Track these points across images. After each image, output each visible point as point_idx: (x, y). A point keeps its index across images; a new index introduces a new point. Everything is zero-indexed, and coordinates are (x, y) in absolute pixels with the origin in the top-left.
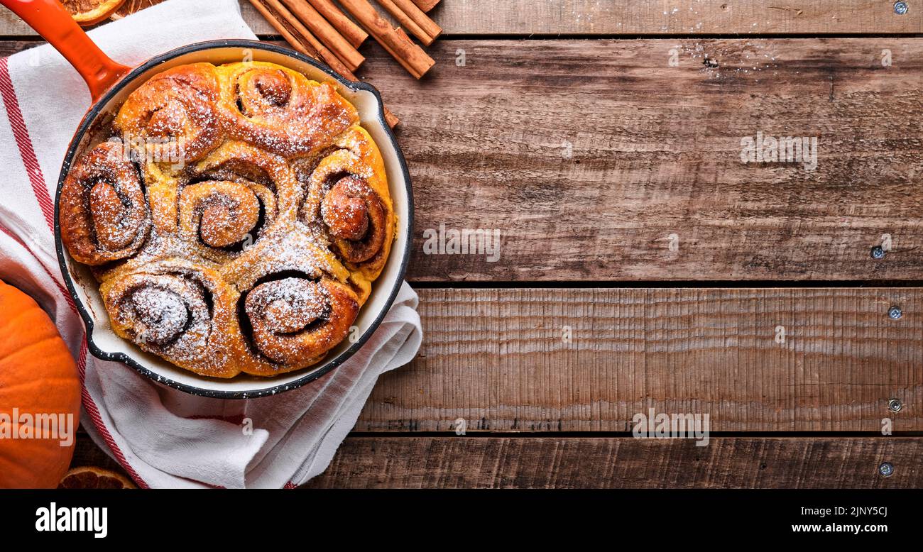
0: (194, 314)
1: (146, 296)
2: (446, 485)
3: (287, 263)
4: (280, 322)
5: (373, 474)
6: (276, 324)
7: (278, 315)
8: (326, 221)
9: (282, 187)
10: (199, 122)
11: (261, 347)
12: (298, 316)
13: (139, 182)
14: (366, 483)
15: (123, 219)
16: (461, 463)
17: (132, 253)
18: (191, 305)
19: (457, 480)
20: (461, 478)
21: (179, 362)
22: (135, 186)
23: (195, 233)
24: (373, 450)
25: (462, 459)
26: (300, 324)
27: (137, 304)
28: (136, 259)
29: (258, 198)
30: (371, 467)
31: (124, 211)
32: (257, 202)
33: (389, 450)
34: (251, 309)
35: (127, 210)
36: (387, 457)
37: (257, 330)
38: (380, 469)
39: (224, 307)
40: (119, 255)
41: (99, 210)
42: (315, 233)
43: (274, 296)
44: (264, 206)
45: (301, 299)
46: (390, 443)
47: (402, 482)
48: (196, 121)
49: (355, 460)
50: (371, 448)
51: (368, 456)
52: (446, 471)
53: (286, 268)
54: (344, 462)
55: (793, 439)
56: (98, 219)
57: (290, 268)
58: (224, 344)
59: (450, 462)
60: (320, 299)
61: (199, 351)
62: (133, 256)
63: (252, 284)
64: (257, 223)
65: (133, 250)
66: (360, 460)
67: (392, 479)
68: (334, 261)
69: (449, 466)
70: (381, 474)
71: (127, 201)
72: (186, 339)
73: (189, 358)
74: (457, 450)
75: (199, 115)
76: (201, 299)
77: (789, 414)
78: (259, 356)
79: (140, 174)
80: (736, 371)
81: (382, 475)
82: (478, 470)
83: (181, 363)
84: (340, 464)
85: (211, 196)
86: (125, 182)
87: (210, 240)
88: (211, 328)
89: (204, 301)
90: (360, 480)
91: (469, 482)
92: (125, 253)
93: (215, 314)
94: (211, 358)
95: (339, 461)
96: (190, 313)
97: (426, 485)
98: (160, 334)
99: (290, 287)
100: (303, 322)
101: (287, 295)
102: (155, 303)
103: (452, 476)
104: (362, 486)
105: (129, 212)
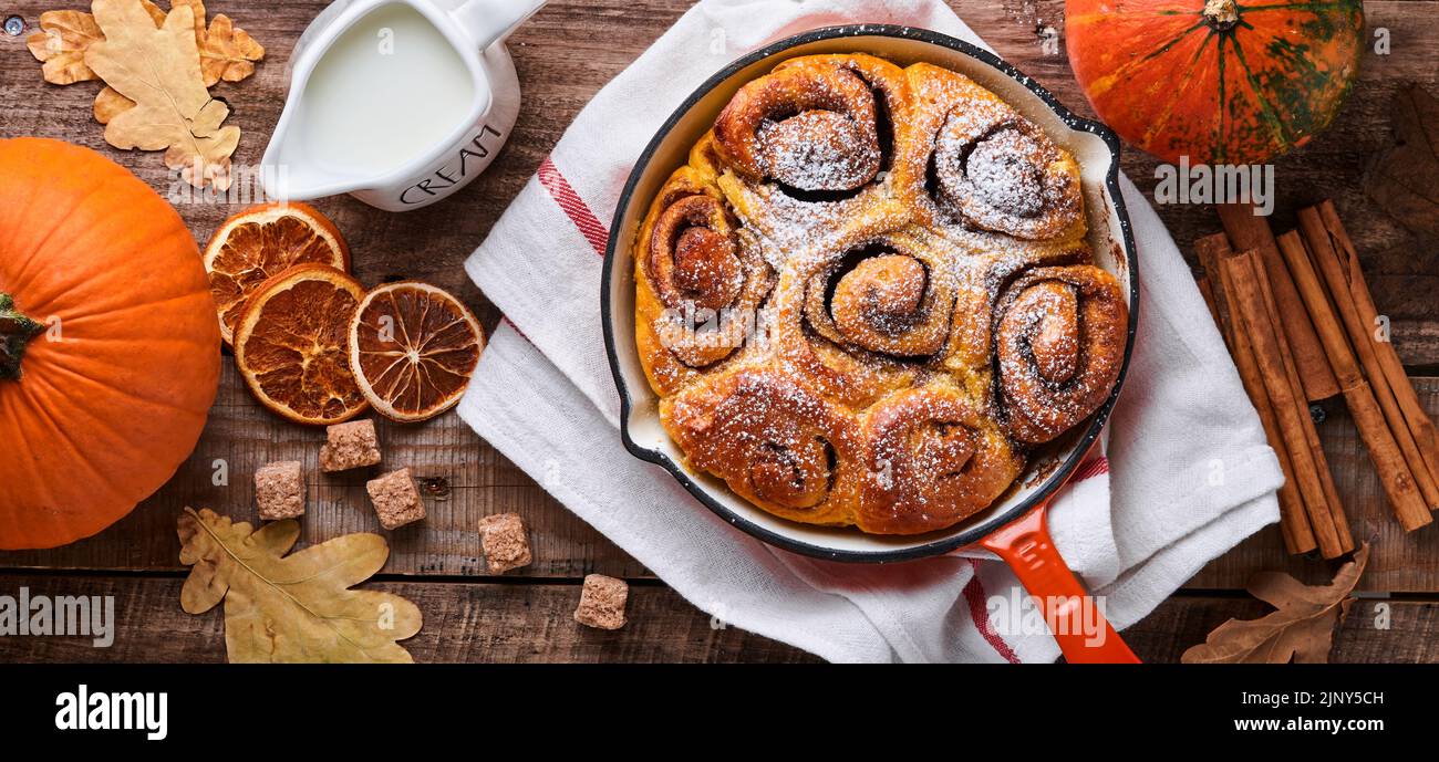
0: (957, 163)
1: (1022, 203)
2: (635, 658)
3: (807, 211)
4: (834, 128)
5: (527, 639)
6: (840, 126)
7: (835, 139)
8: (738, 263)
9: (793, 325)
10: (897, 444)
11: (868, 97)
12: (806, 131)
13: (1001, 374)
14: (515, 653)
15: (1035, 324)
16: (659, 627)
17: (1031, 271)
18: (958, 177)
19: (652, 651)
20: (658, 649)
21: (992, 100)
22: (1008, 369)
23: (934, 281)
24: (527, 604)
25: (660, 621)
26: (804, 119)
27: (1037, 194)
28: (1026, 261)
29: (831, 317)
30: (523, 630)
31: (1031, 335)
32: (834, 310)
33: (551, 605)
34: (873, 155)
35: (1025, 335)
36: (549, 615)
37: (870, 122)
38: (537, 631)
39: (911, 165)
40: (1049, 272)
41: (1067, 342)
42: (756, 250)
43: (836, 168)
44: (824, 303)
45: (796, 155)
46: (553, 594)
47: (569, 652)
48: (901, 446)
49: (501, 618)
50: (523, 602)
51: (518, 613)
52: (636, 638)
53: (810, 205)
54: (483, 621)
56: (1071, 330)
57: (804, 204)
58: (922, 111)
59: (643, 624)
60: (768, 150)
61: (960, 110)
62: (1029, 266)
63: (865, 192)
64: (839, 280)
65: (1029, 275)
66: (507, 618)
67: (555, 648)
68: (736, 203)
69: (641, 631)
70: (539, 640)
71: (1023, 348)
72: (976, 129)
73: (977, 102)
74: (653, 607)
75: (895, 454)
76: (943, 184)
78: (874, 84)
79: (997, 385)
81: (540, 642)
82: (685, 637)
83: (989, 97)
84: (477, 624)
85: (900, 332)
86: (1021, 376)
87: (912, 267)
88: (936, 139)
89: (939, 179)
90: (506, 649)
91: (670, 655)
92: (1040, 273)
93: (926, 156)
94: (945, 96)
95: (474, 620)
96: (963, 166)
97: (605, 659)
98: (1013, 143)
99: (809, 176)
100: (801, 120)
101: (816, 165)
102: (1012, 190)
103: (644, 645)
104: (509, 657)
105: (1023, 332)
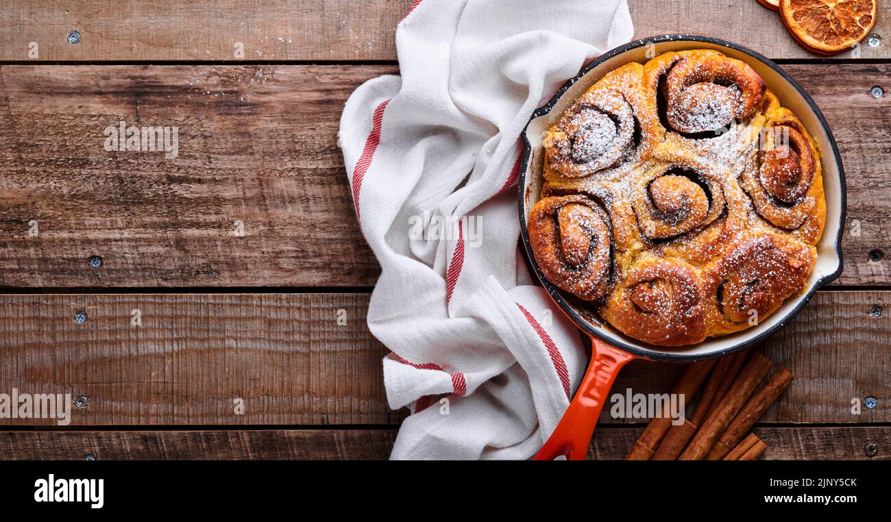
55: (175, 433)
77: (178, 410)
80: (227, 370)
